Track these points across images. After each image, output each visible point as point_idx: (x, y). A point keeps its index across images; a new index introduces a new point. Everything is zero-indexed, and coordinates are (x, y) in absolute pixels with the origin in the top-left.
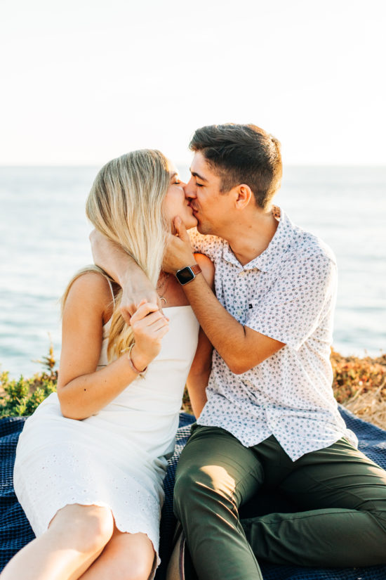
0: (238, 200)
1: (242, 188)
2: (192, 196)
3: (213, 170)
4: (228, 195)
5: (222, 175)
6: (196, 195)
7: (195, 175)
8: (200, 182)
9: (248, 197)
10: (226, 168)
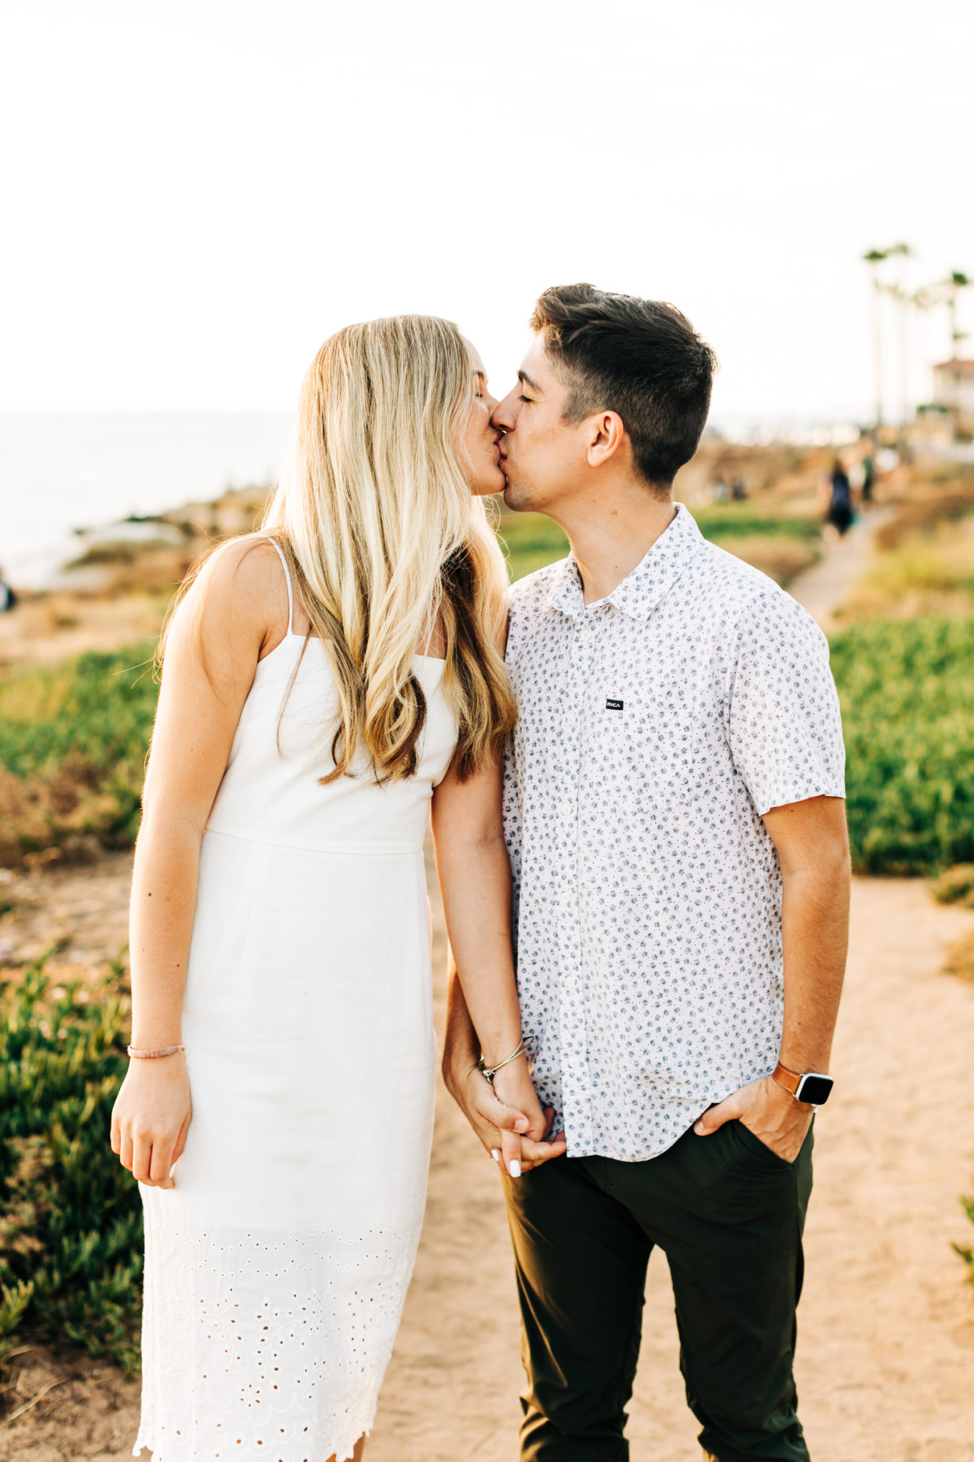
0: (594, 445)
1: (607, 418)
2: (507, 421)
3: (558, 369)
4: (578, 427)
5: (573, 384)
6: (515, 422)
7: (522, 376)
8: (529, 392)
9: (614, 442)
10: (584, 371)
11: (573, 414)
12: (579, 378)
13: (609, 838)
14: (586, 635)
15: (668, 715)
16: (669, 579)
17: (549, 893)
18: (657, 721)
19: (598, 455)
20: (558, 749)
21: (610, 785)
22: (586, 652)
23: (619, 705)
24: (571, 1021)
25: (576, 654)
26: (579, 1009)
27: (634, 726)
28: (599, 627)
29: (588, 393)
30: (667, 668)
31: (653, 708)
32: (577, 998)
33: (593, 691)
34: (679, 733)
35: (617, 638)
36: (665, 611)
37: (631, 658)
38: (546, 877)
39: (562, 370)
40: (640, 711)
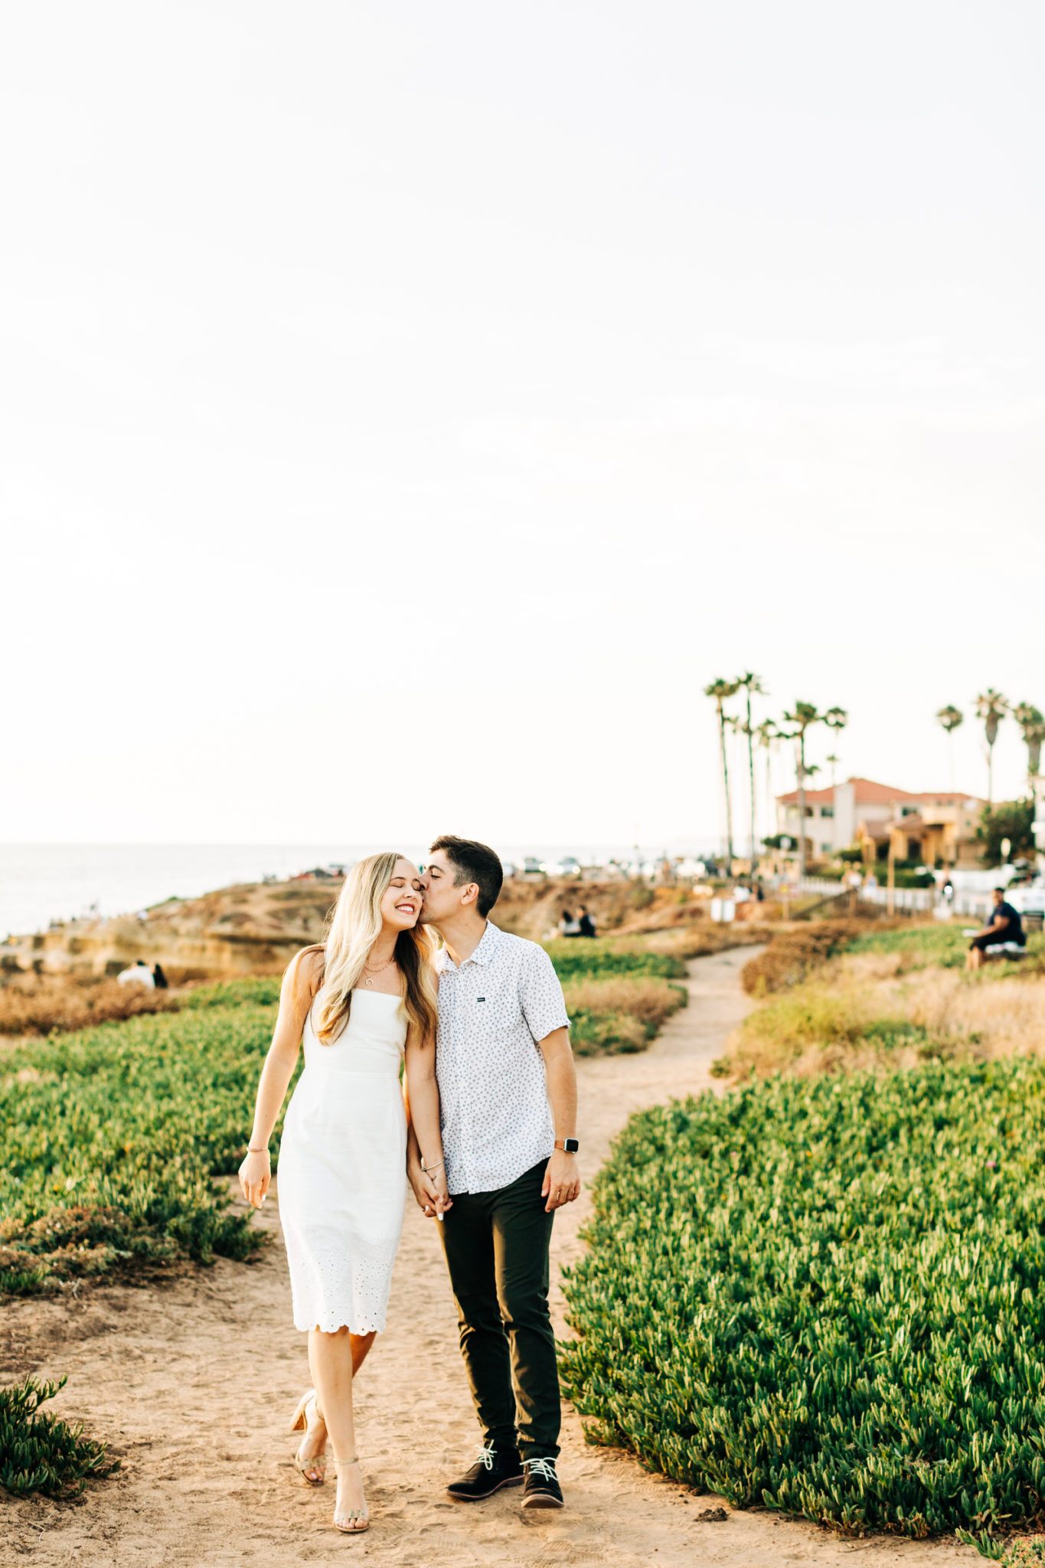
0: (465, 896)
1: (472, 886)
2: (424, 885)
4: (459, 889)
5: (458, 871)
6: (428, 886)
8: (436, 873)
9: (473, 896)
10: (463, 866)
11: (458, 883)
12: (461, 869)
13: (485, 1054)
14: (461, 977)
15: (504, 1000)
16: (493, 949)
17: (455, 1085)
18: (500, 1002)
19: (465, 901)
20: (455, 1024)
21: (483, 1033)
22: (462, 983)
23: (483, 999)
24: (466, 1138)
25: (458, 985)
26: (470, 1131)
27: (491, 1006)
28: (466, 972)
29: (464, 875)
30: (501, 981)
31: (498, 998)
32: (469, 1127)
33: (470, 996)
34: (509, 1005)
35: (476, 974)
36: (494, 960)
37: (484, 981)
38: (453, 1079)
39: (454, 865)
40: (492, 1000)
